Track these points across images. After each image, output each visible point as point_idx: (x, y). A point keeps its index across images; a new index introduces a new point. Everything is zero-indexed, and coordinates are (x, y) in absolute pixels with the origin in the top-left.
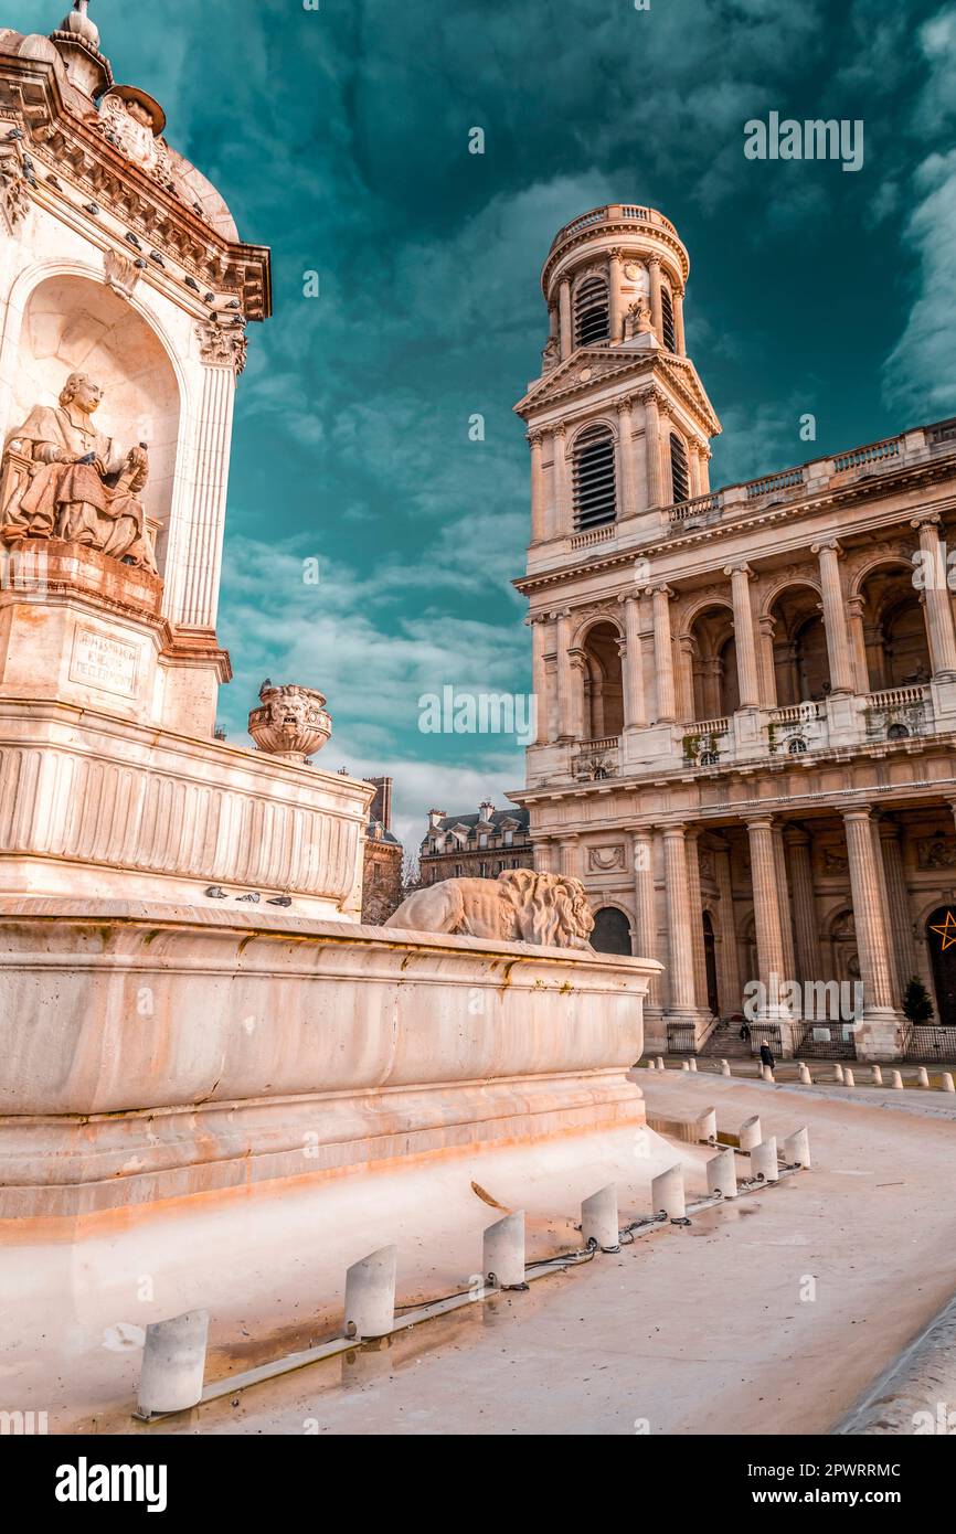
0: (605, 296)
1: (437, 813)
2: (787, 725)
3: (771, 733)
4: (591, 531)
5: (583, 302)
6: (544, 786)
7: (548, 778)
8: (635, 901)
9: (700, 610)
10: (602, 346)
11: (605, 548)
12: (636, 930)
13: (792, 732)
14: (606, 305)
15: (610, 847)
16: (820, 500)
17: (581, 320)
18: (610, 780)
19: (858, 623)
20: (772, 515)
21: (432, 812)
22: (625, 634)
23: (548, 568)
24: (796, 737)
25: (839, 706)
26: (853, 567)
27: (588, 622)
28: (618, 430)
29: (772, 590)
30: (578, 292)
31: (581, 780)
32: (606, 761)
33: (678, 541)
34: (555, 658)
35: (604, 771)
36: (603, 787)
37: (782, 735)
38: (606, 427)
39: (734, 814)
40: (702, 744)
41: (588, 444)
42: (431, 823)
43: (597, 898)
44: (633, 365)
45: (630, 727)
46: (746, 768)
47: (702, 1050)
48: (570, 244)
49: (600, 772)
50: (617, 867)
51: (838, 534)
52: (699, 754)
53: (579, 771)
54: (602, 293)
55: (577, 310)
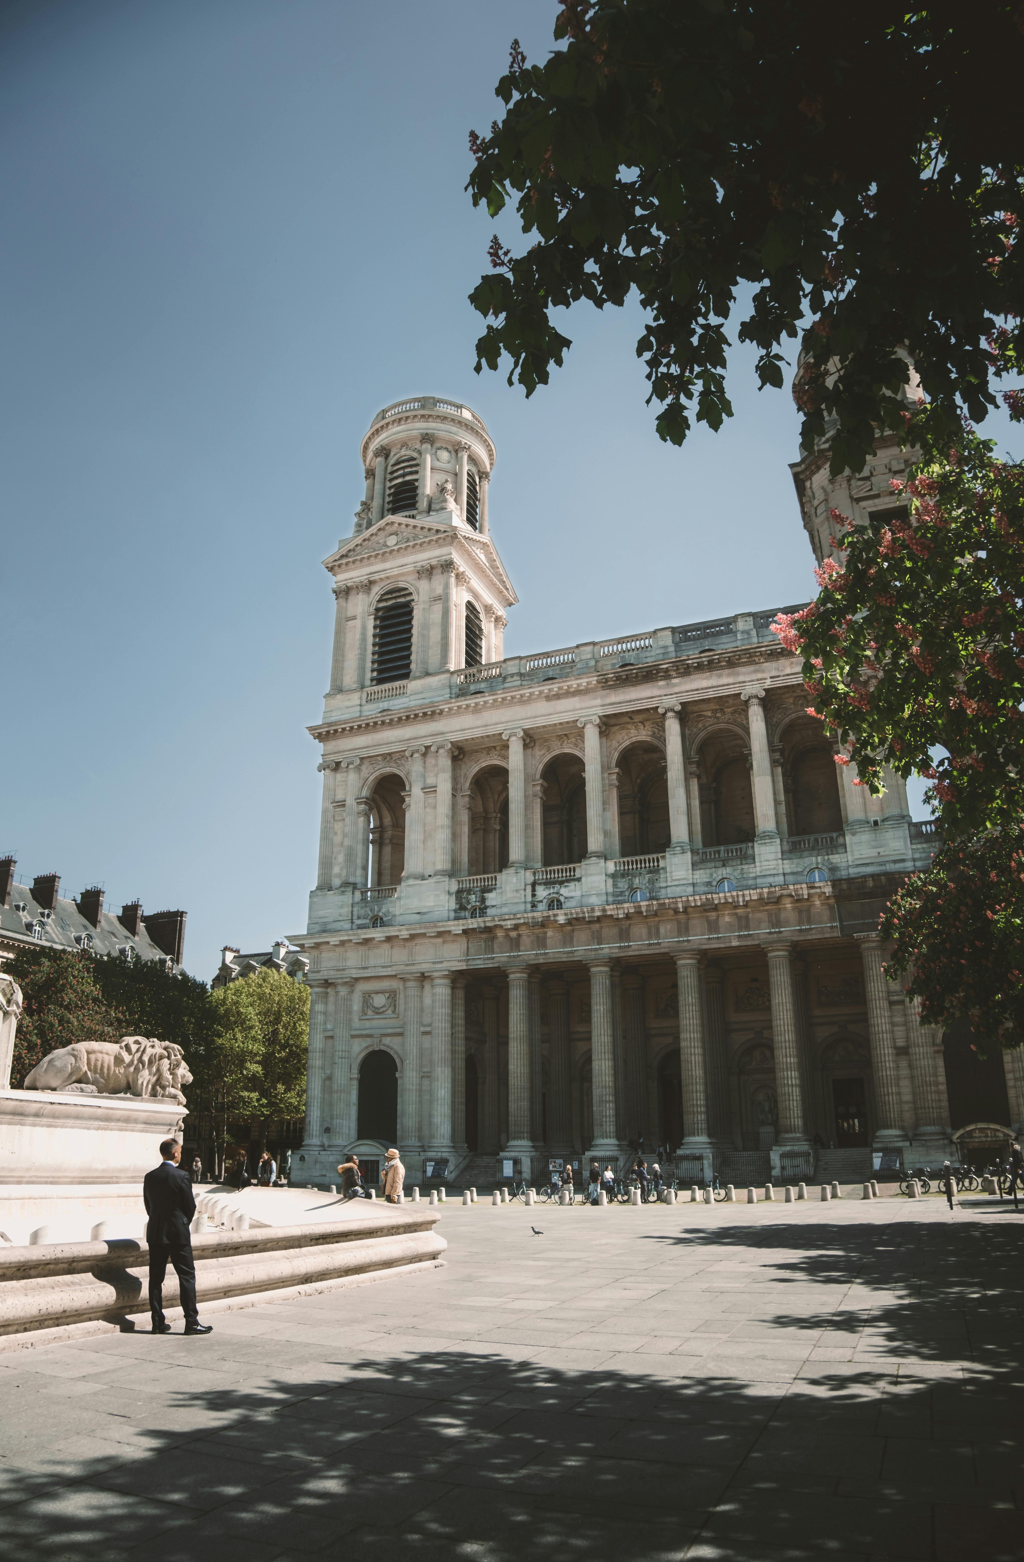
0: (417, 472)
1: (231, 950)
2: (548, 883)
3: (534, 890)
4: (387, 686)
5: (395, 475)
6: (324, 931)
7: (328, 923)
8: (403, 1044)
9: (481, 769)
10: (410, 517)
11: (398, 704)
12: (402, 1072)
13: (552, 891)
14: (417, 480)
15: (382, 992)
16: (586, 680)
17: (392, 491)
18: (385, 929)
19: (615, 792)
20: (546, 688)
21: (226, 949)
22: (411, 787)
23: (343, 717)
24: (554, 895)
25: (593, 869)
26: (614, 742)
27: (377, 773)
28: (418, 593)
29: (542, 758)
30: (393, 465)
31: (360, 927)
32: (384, 910)
33: (463, 703)
34: (344, 805)
35: (381, 919)
36: (378, 934)
37: (542, 893)
38: (406, 589)
39: (496, 965)
40: (473, 897)
41: (390, 603)
42: (224, 960)
43: (369, 1041)
44: (434, 538)
45: (408, 878)
46: (509, 922)
47: (454, 1182)
48: (387, 424)
49: (377, 921)
50: (389, 1012)
51: (601, 712)
52: (469, 907)
53: (359, 918)
54: (414, 469)
55: (391, 480)
